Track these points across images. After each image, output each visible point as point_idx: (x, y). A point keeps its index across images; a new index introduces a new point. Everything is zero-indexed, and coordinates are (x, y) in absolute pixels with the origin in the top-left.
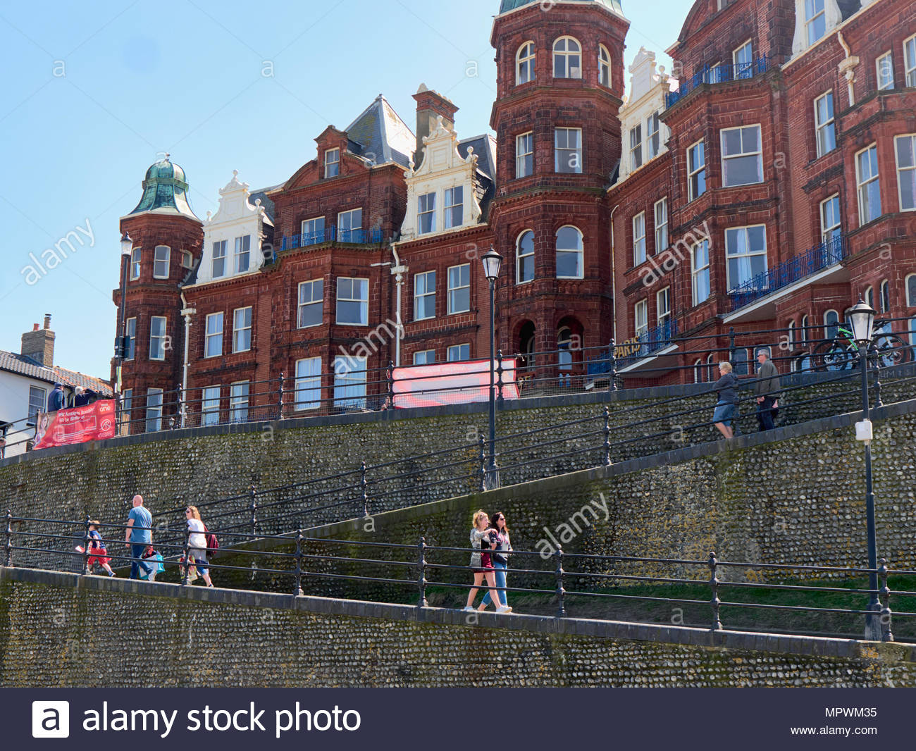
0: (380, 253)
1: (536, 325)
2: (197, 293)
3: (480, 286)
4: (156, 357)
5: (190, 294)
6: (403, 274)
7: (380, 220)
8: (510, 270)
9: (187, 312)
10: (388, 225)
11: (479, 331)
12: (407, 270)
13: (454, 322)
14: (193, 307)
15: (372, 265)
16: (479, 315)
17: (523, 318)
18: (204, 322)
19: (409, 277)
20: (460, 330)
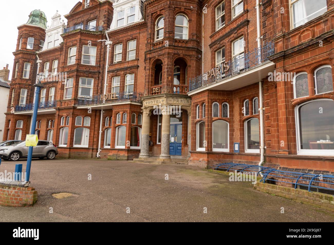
0: (101, 36)
1: (163, 61)
2: (41, 55)
3: (140, 48)
4: (25, 77)
5: (40, 55)
6: (110, 45)
7: (103, 23)
8: (152, 35)
9: (39, 61)
10: (105, 25)
11: (139, 68)
12: (112, 43)
13: (129, 64)
14: (41, 60)
15: (98, 41)
16: (139, 61)
17: (157, 58)
18: (44, 65)
19: (112, 46)
20: (130, 68)
